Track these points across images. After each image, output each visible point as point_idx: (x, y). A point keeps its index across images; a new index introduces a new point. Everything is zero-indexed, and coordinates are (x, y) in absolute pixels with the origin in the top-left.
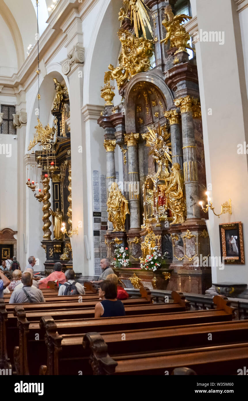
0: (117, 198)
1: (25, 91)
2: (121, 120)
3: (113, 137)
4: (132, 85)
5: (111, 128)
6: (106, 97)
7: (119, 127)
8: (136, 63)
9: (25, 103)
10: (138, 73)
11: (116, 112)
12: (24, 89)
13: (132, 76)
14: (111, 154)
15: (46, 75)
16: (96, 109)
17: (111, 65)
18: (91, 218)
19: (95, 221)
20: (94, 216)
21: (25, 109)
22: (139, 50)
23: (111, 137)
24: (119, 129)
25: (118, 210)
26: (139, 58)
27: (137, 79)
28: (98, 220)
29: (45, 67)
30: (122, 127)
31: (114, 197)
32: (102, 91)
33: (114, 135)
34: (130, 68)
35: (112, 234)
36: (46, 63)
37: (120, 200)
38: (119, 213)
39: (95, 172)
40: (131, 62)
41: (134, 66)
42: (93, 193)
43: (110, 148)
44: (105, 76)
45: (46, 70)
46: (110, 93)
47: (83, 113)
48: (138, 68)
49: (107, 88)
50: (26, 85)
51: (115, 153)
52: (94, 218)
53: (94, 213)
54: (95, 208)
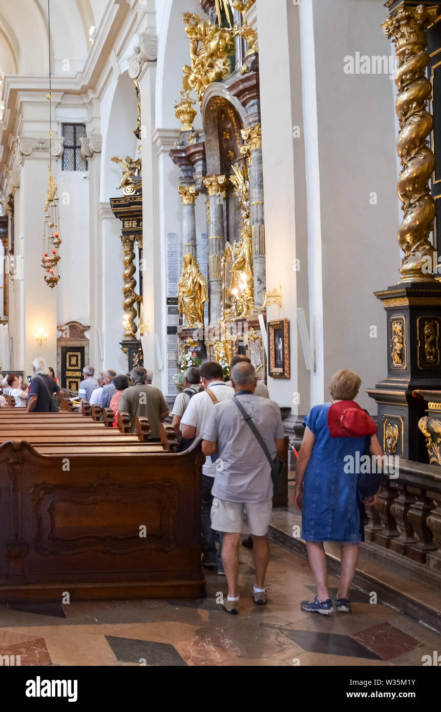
0: (191, 278)
1: (98, 98)
2: (201, 154)
3: (192, 181)
4: (207, 102)
5: (189, 167)
6: (182, 118)
7: (199, 165)
8: (209, 66)
9: (100, 118)
10: (212, 82)
11: (194, 142)
12: (97, 96)
13: (207, 86)
14: (189, 207)
15: (121, 75)
16: (173, 135)
17: (186, 66)
18: (164, 307)
19: (170, 312)
20: (168, 303)
21: (100, 129)
22: (213, 45)
23: (189, 181)
24: (199, 168)
25: (192, 295)
26: (214, 58)
27: (210, 93)
28: (174, 310)
29: (118, 61)
30: (203, 165)
31: (187, 276)
32: (176, 107)
33: (192, 178)
34: (201, 75)
35: (184, 332)
36: (118, 55)
37: (195, 281)
38: (194, 299)
39: (171, 235)
40: (203, 65)
41: (207, 71)
42: (167, 268)
43: (186, 199)
44: (183, 82)
45: (119, 66)
46: (187, 111)
47: (155, 143)
48: (212, 75)
49: (184, 103)
50: (99, 90)
51: (195, 207)
52: (168, 307)
53: (168, 299)
54: (171, 292)
